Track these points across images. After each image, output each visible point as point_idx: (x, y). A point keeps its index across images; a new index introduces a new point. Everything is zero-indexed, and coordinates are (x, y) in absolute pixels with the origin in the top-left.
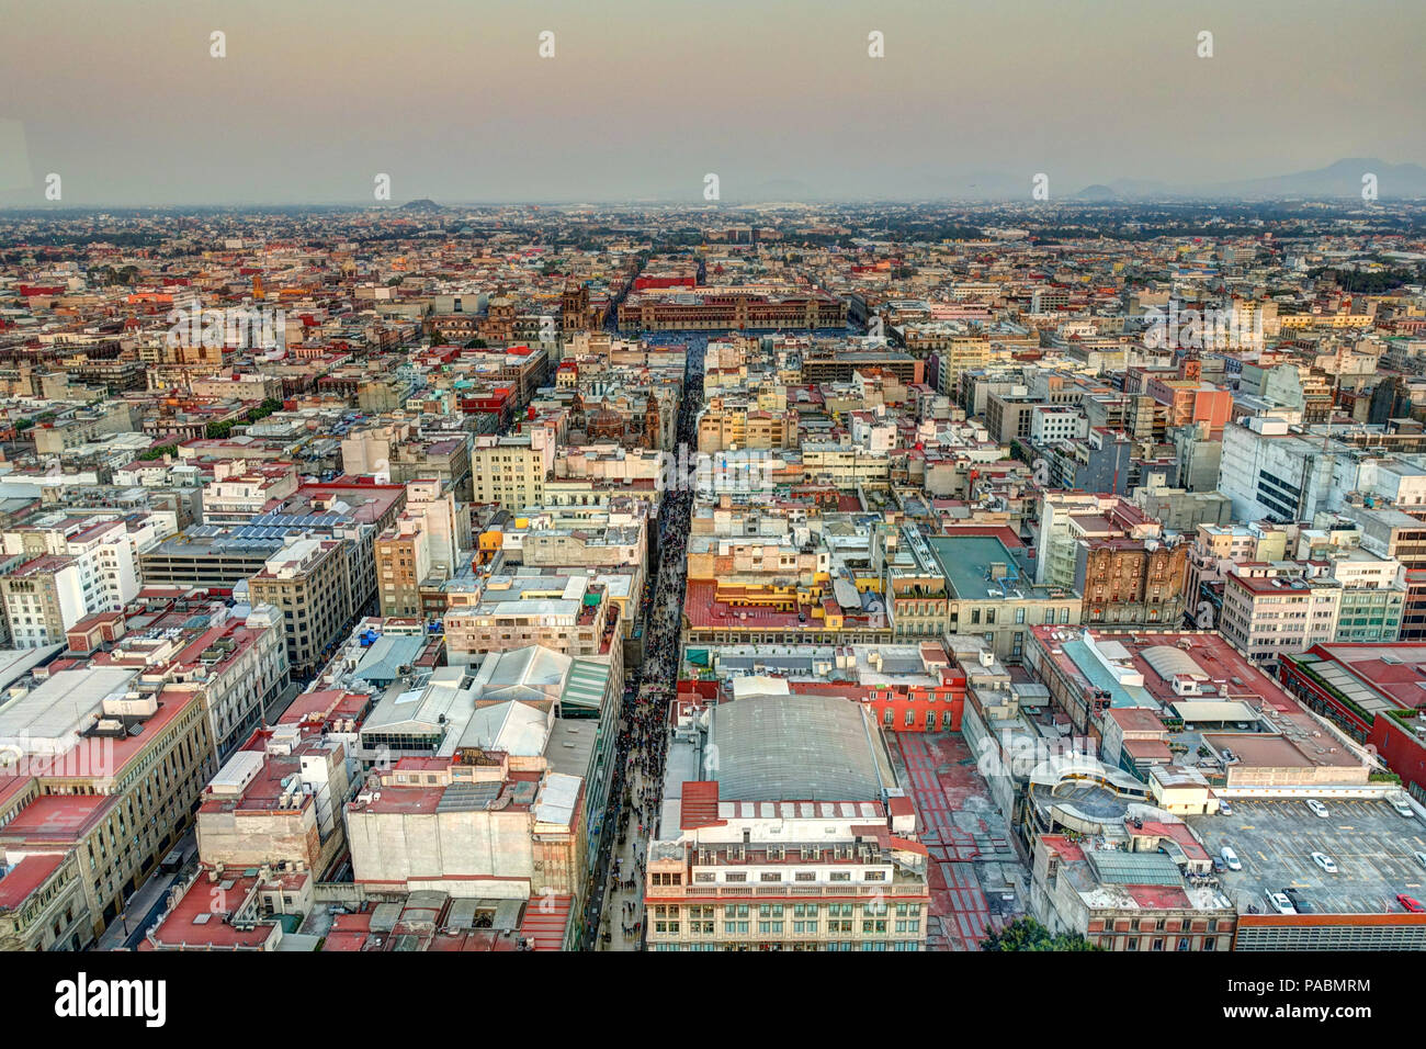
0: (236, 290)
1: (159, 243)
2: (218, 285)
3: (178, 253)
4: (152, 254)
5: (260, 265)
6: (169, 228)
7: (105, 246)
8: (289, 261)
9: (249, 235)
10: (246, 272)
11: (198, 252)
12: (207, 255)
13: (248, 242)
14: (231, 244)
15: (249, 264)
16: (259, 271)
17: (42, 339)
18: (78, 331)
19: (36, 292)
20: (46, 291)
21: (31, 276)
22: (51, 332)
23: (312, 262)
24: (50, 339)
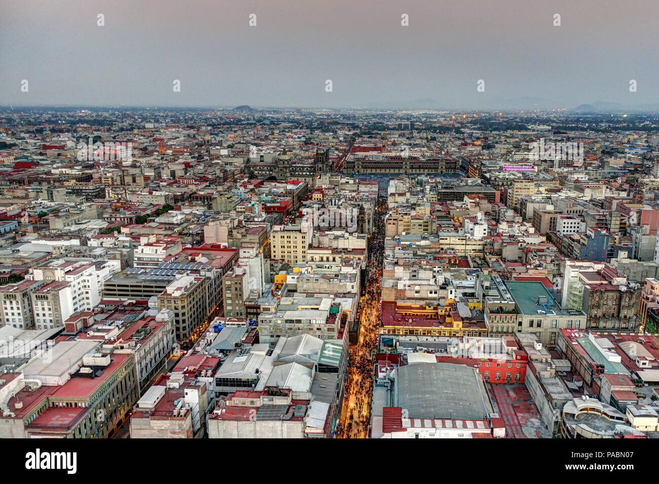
0: (150, 149)
1: (112, 125)
2: (142, 146)
3: (122, 129)
4: (109, 130)
5: (162, 136)
6: (117, 117)
7: (85, 125)
8: (177, 135)
9: (157, 121)
10: (155, 140)
11: (132, 129)
12: (136, 131)
13: (156, 125)
14: (149, 126)
15: (157, 136)
16: (162, 140)
17: (53, 171)
18: (71, 168)
19: (50, 147)
20: (55, 147)
21: (48, 140)
22: (58, 168)
23: (189, 136)
24: (57, 171)
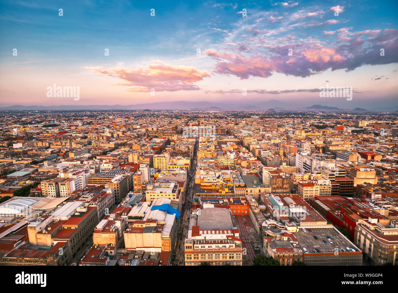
0: (111, 126)
1: (97, 117)
2: (107, 125)
3: (100, 119)
4: (95, 119)
5: (116, 121)
6: (99, 114)
7: (87, 117)
8: (121, 121)
9: (114, 115)
10: (113, 123)
11: (104, 119)
12: (105, 119)
13: (114, 117)
14: (111, 117)
15: (114, 121)
16: (115, 122)
17: (73, 135)
18: (80, 133)
19: (73, 126)
20: (75, 126)
21: (72, 123)
22: (75, 134)
23: (126, 121)
24: (74, 135)
